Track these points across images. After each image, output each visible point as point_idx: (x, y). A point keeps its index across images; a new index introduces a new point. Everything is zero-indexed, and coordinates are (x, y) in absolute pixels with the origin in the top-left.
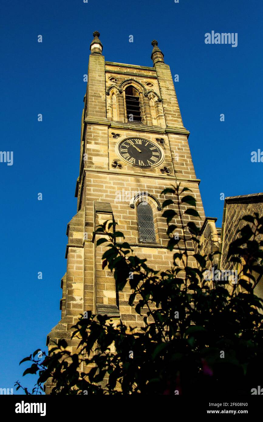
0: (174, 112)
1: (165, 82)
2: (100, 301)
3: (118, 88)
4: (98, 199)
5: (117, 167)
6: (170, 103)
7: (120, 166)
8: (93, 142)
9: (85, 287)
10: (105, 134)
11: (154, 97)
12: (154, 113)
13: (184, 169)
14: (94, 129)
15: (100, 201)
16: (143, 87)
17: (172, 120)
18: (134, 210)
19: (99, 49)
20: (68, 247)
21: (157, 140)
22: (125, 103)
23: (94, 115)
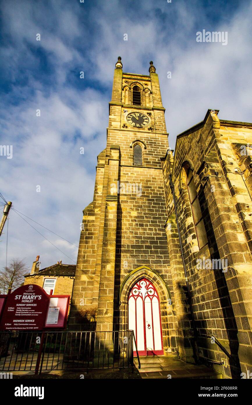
0: (158, 98)
1: (155, 83)
2: (109, 193)
3: (129, 86)
4: (113, 143)
5: (125, 127)
6: (157, 94)
7: (127, 127)
8: (113, 114)
9: (104, 187)
10: (119, 110)
11: (148, 91)
12: (147, 100)
13: (161, 128)
14: (114, 108)
15: (114, 144)
16: (142, 86)
17: (156, 103)
18: (132, 149)
19: (120, 66)
20: (96, 167)
21: (148, 113)
22: (132, 95)
23: (114, 101)
